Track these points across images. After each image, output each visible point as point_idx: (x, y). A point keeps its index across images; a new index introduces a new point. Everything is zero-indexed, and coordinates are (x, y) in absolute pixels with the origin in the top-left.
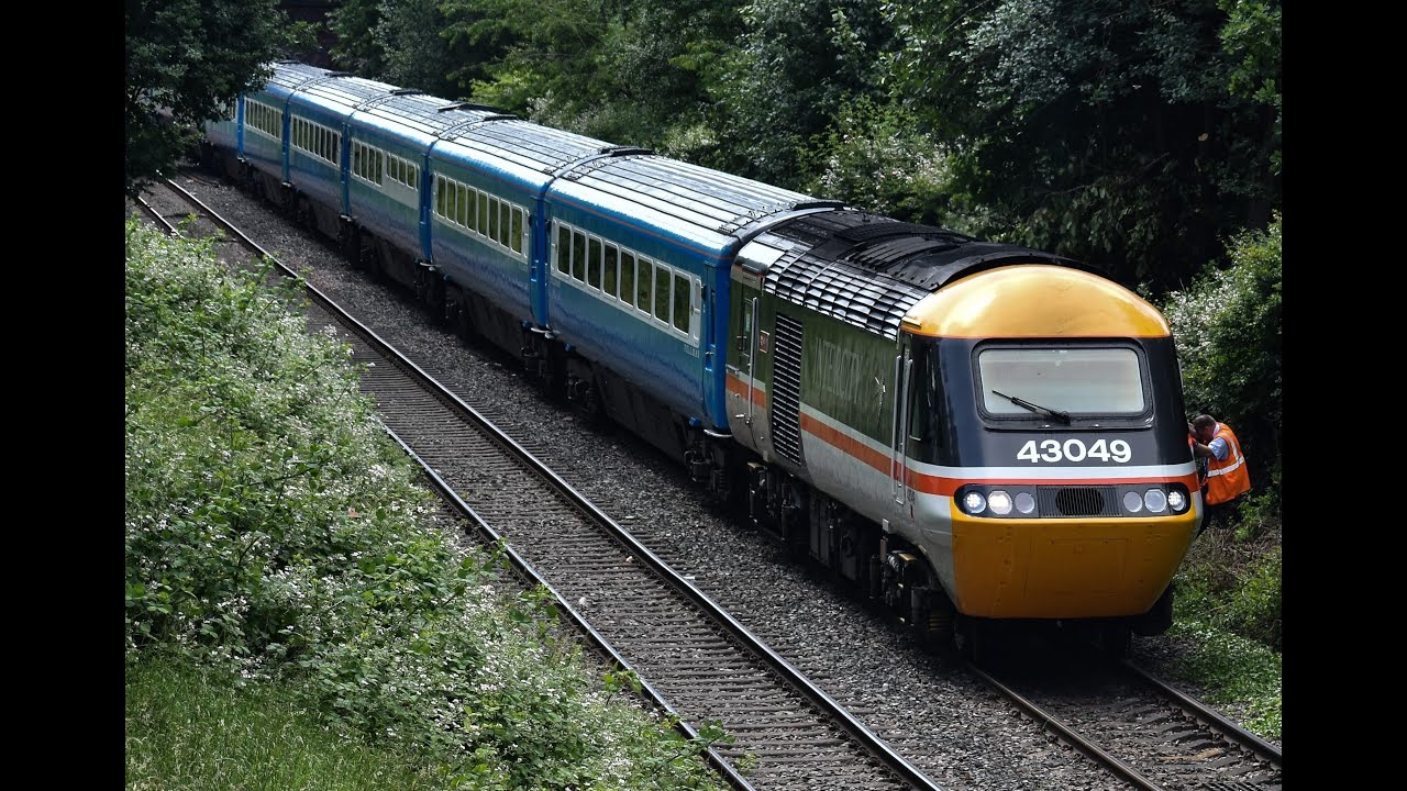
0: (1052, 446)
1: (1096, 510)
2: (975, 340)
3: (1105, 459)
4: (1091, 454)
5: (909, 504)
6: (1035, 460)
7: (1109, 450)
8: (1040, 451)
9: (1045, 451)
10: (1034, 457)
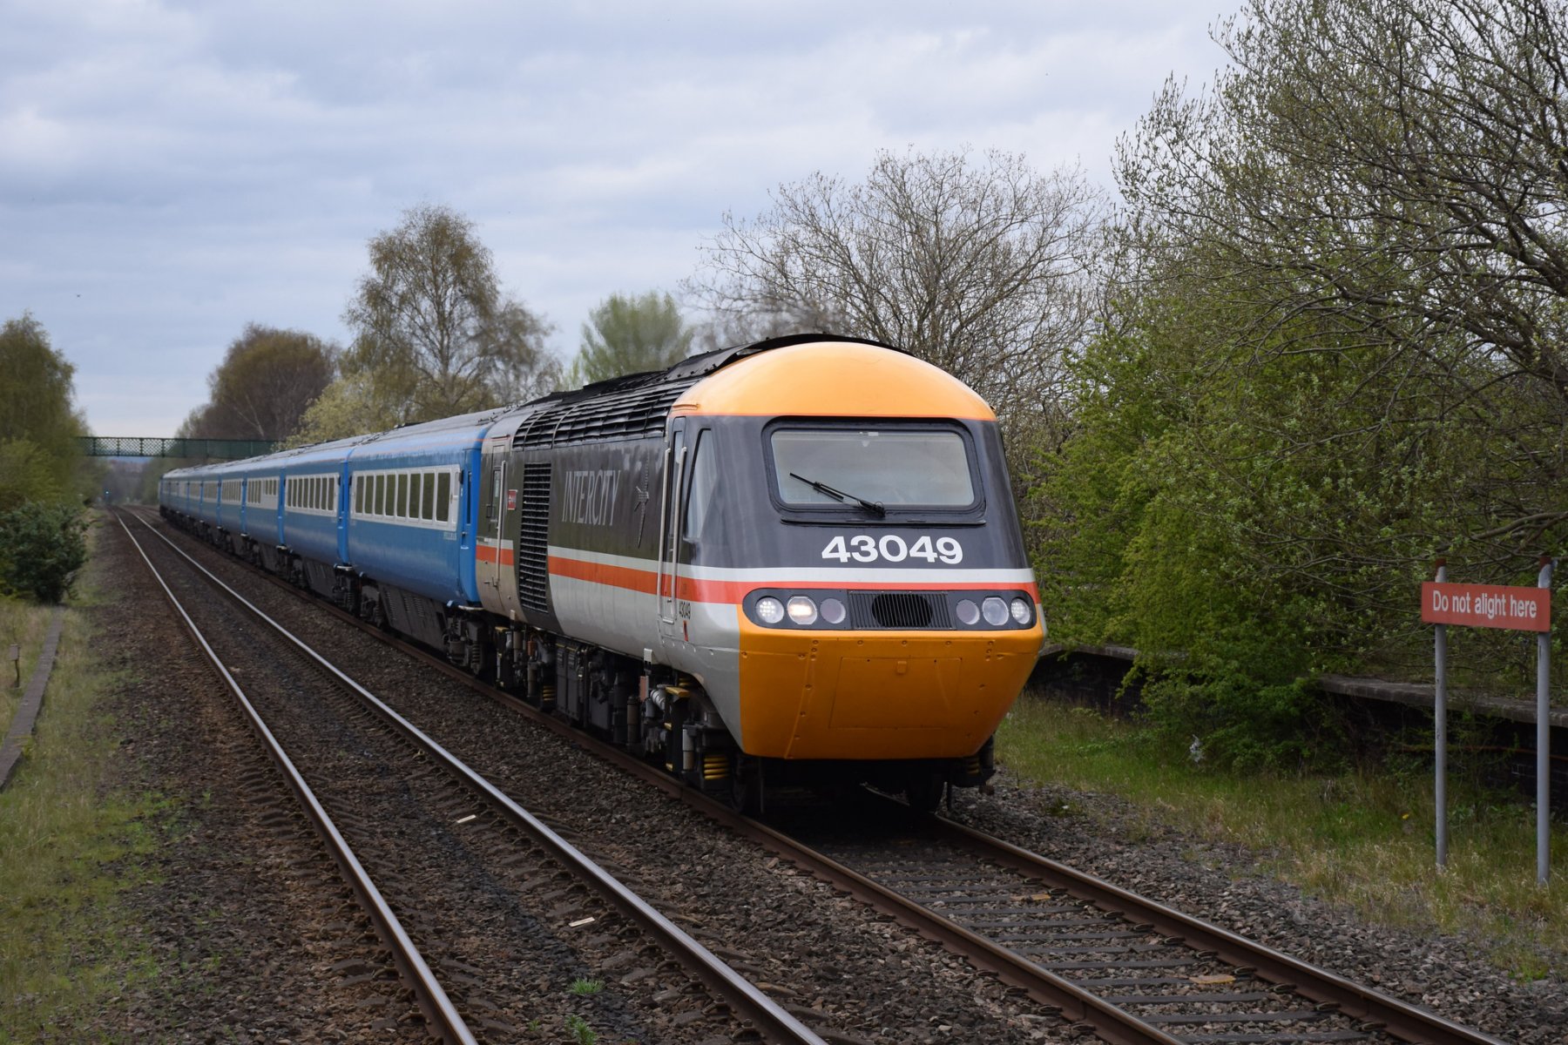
0: (864, 543)
1: (922, 620)
2: (765, 417)
3: (931, 559)
4: (914, 553)
5: (681, 620)
6: (844, 559)
7: (935, 549)
8: (850, 548)
9: (856, 549)
10: (843, 556)
